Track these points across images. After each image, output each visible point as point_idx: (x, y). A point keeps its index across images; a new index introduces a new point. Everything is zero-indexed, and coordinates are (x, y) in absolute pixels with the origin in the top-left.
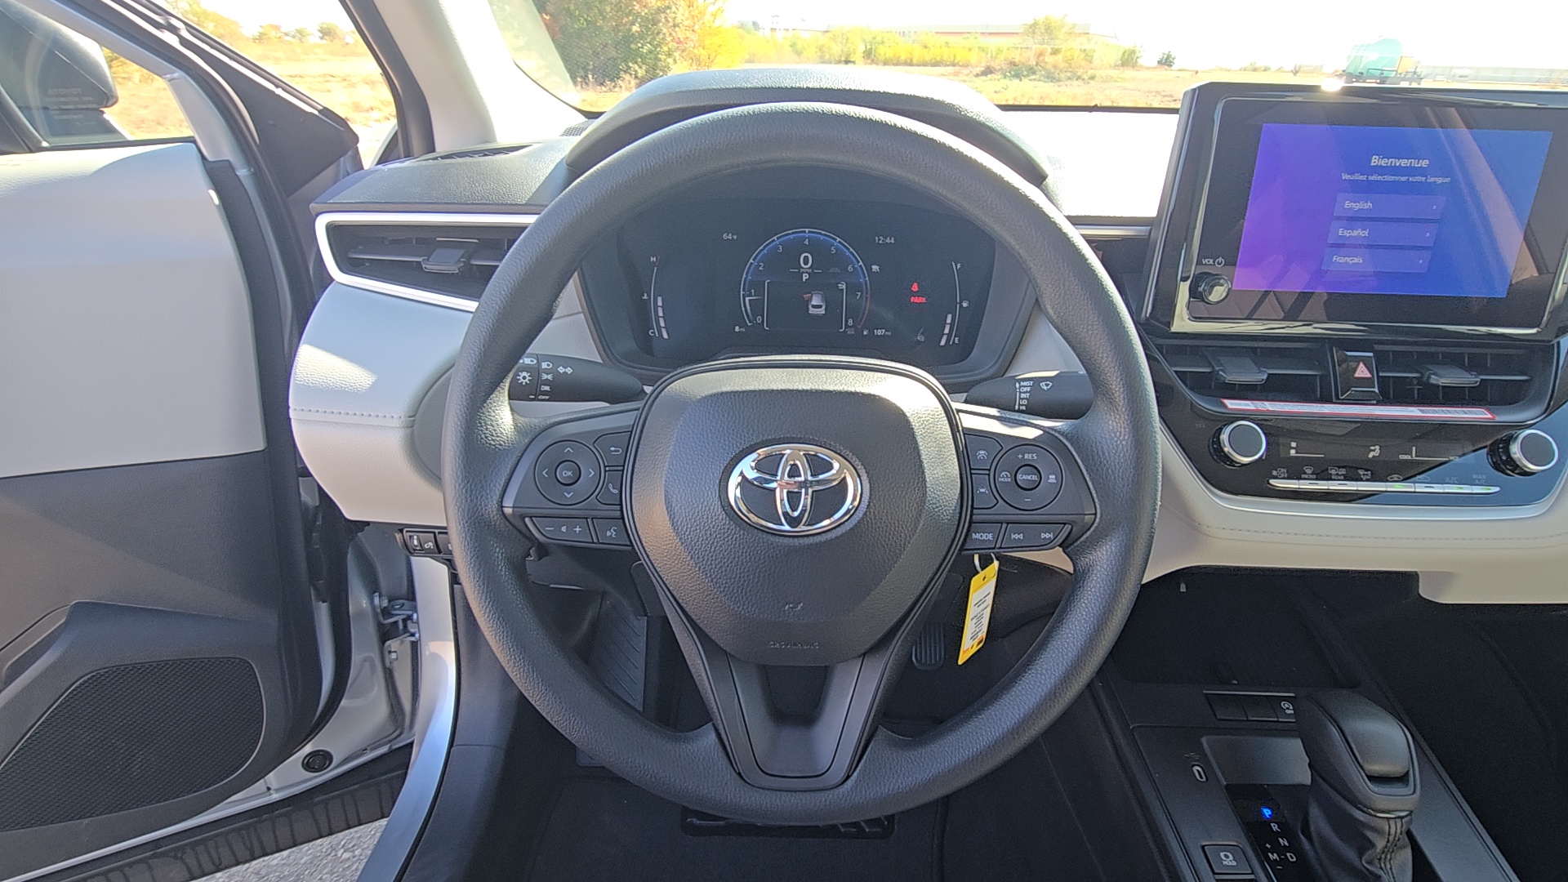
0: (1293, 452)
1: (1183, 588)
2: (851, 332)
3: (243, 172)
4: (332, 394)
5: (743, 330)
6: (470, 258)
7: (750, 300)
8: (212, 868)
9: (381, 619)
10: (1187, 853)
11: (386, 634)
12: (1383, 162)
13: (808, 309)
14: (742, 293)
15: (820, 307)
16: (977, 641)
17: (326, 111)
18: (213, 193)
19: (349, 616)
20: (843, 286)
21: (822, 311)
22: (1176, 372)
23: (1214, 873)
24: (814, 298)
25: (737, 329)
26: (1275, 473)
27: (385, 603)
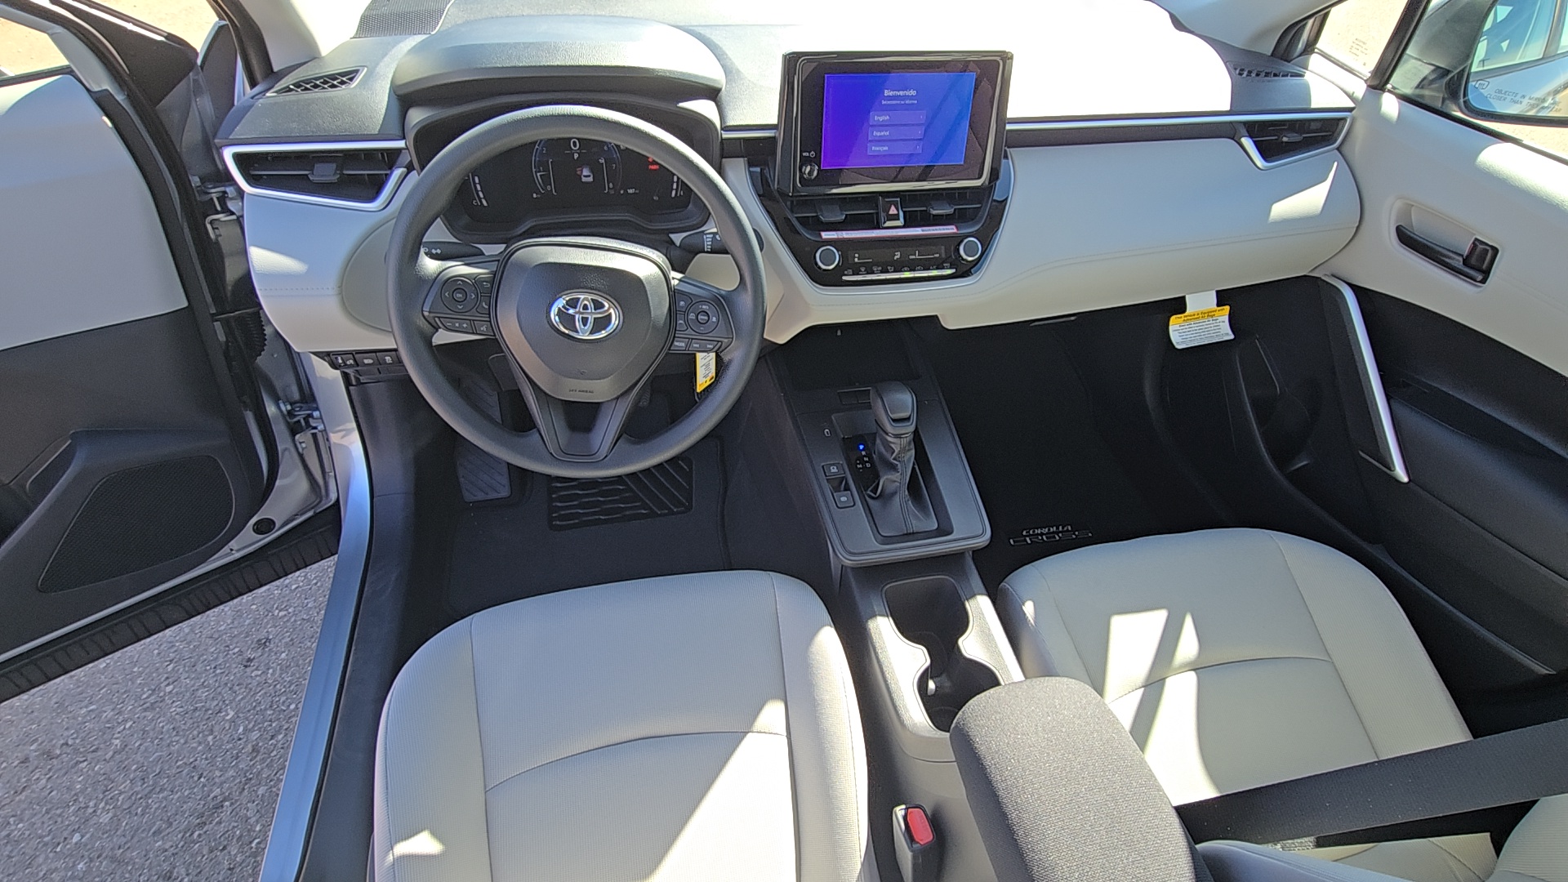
0: (856, 260)
1: (839, 333)
2: (612, 192)
3: (120, 98)
4: (277, 277)
5: (539, 196)
6: (342, 171)
7: (541, 176)
8: (187, 616)
9: (288, 418)
10: (814, 470)
11: (294, 430)
12: (891, 93)
13: (581, 178)
14: (534, 170)
15: (589, 176)
16: (708, 378)
17: (170, 37)
18: (105, 119)
19: (269, 418)
20: (602, 161)
21: (591, 179)
22: (797, 218)
23: (826, 476)
24: (584, 170)
25: (535, 196)
26: (846, 272)
27: (289, 407)
